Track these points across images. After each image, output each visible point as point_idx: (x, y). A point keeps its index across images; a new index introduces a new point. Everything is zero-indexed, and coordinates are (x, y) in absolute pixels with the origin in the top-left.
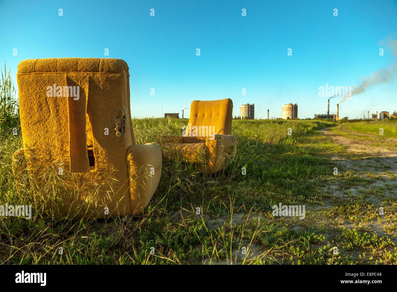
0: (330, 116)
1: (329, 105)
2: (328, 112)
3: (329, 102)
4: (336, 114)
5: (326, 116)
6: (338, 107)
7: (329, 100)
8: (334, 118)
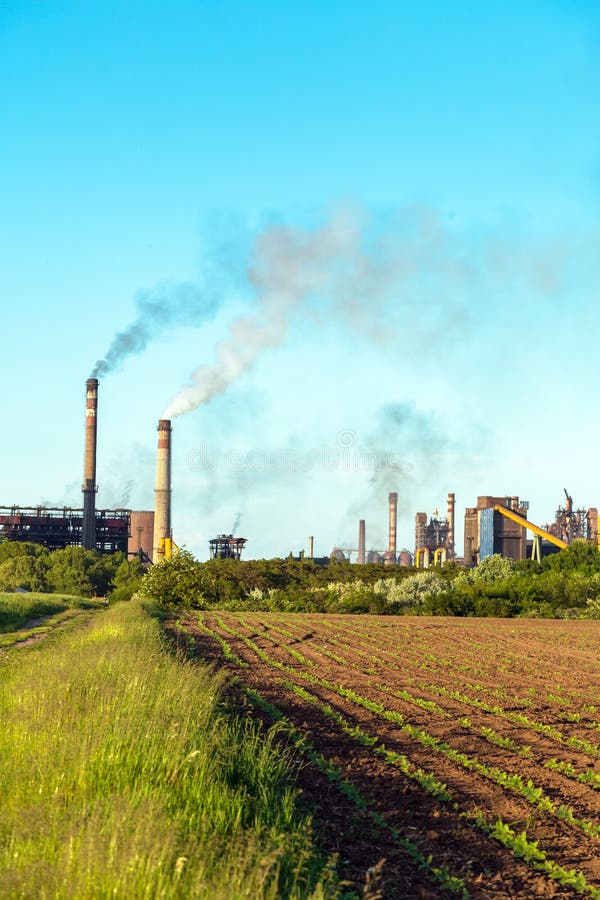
0: (101, 522)
1: (93, 426)
2: (90, 491)
3: (94, 404)
4: (155, 506)
5: (77, 521)
6: (167, 444)
7: (93, 385)
8: (133, 545)
